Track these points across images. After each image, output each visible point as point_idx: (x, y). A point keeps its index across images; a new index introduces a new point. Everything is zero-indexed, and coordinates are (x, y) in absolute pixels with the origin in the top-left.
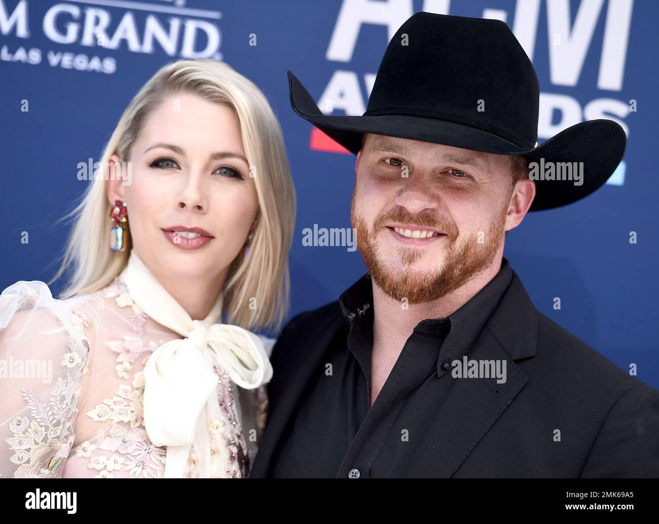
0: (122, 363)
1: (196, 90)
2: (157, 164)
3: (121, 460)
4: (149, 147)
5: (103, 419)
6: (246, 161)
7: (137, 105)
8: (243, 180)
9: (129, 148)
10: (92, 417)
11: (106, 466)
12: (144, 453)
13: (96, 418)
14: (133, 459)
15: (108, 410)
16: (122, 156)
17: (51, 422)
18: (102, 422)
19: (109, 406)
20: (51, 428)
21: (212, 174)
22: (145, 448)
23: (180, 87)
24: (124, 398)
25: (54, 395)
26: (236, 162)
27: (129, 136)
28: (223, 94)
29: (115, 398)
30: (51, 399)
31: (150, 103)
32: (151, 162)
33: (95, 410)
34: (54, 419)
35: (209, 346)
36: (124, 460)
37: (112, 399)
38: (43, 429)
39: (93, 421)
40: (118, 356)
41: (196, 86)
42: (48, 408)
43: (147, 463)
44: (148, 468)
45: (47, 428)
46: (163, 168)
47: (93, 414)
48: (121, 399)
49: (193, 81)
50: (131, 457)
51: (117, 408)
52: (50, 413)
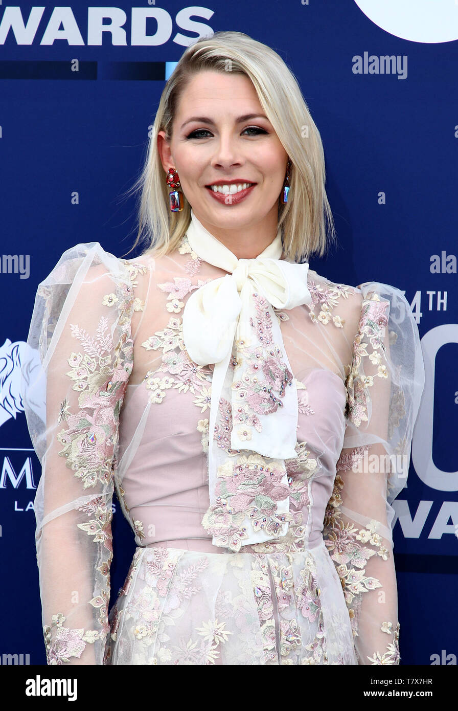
0: (171, 301)
1: (214, 66)
2: (193, 135)
3: (172, 380)
4: (183, 123)
5: (155, 348)
6: (266, 118)
7: (169, 87)
8: (269, 133)
9: (170, 124)
10: (145, 347)
11: (159, 386)
12: (189, 373)
13: (149, 348)
14: (181, 378)
15: (160, 341)
16: (167, 131)
17: (100, 353)
18: (153, 350)
19: (160, 337)
20: (101, 358)
21: (241, 135)
22: (191, 369)
23: (200, 66)
24: (173, 330)
25: (99, 331)
26: (259, 121)
27: (168, 114)
28: (237, 65)
29: (165, 330)
30: (98, 336)
31: (179, 83)
32: (187, 135)
33: (147, 341)
34: (102, 350)
35: (249, 277)
36: (174, 380)
37: (163, 331)
38: (94, 360)
39: (147, 350)
40: (168, 295)
41: (214, 63)
42: (96, 343)
43: (193, 380)
44: (194, 384)
45: (97, 359)
46: (198, 138)
47: (146, 344)
48: (171, 330)
49: (211, 58)
50: (179, 377)
51: (167, 338)
52: (98, 347)
